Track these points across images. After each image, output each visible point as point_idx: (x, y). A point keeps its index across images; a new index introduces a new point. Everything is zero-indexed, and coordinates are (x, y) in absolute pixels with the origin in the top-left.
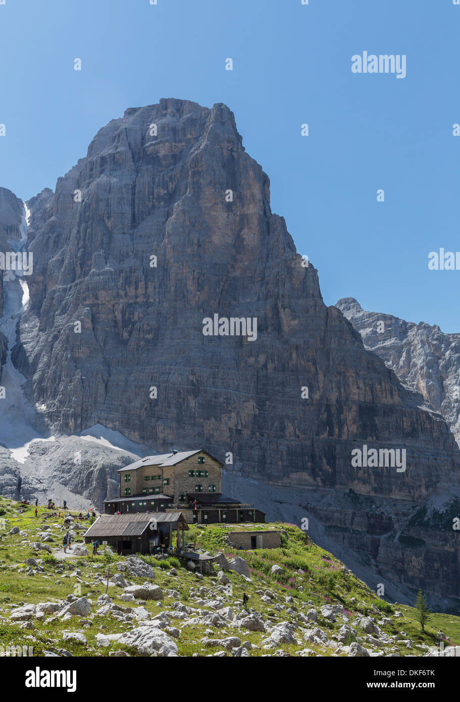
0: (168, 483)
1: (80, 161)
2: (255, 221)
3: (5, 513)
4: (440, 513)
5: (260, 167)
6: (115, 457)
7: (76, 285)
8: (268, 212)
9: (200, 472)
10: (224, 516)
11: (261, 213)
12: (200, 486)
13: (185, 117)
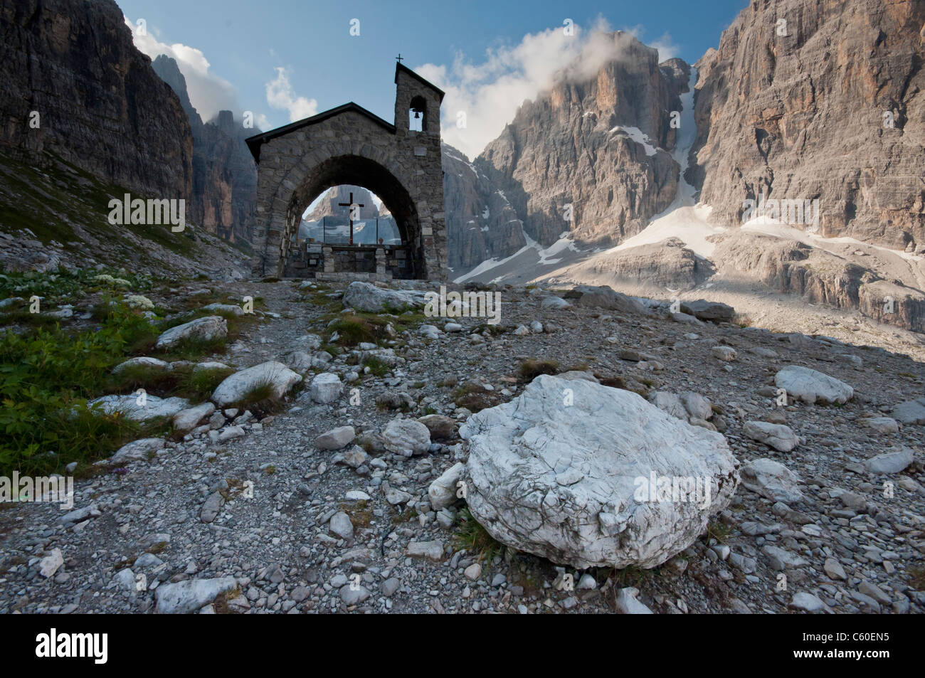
7: (740, 111)
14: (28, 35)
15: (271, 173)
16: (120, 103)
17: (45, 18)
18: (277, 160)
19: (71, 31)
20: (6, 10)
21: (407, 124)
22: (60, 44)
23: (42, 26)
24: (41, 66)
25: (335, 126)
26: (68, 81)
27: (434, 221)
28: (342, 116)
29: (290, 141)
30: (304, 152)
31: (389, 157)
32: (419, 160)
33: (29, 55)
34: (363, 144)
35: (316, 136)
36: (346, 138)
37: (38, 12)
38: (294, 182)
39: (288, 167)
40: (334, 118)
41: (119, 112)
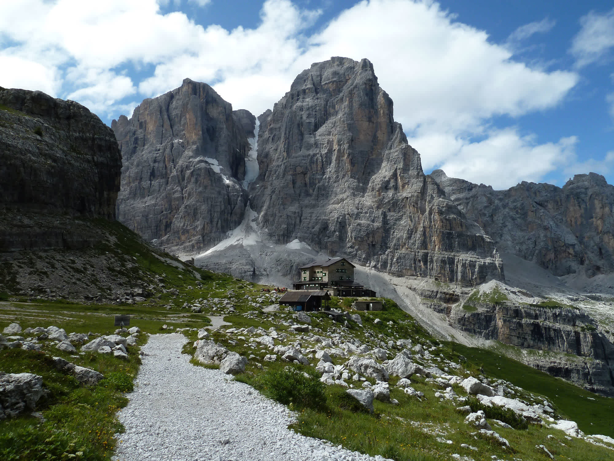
0: (325, 275)
1: (286, 94)
2: (384, 126)
3: (243, 288)
4: (487, 293)
5: (387, 95)
6: (305, 258)
7: (284, 163)
8: (392, 121)
9: (342, 270)
10: (354, 293)
11: (388, 121)
12: (342, 277)
13: (345, 67)
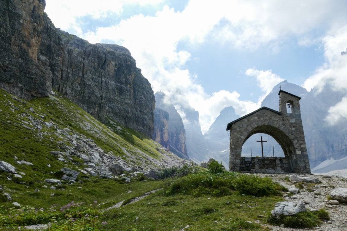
14: (102, 71)
15: (236, 134)
16: (130, 92)
17: (107, 63)
18: (238, 129)
19: (115, 66)
20: (95, 63)
21: (286, 111)
22: (112, 72)
23: (106, 67)
24: (106, 82)
25: (257, 115)
26: (114, 86)
27: (301, 148)
28: (260, 111)
29: (242, 122)
30: (247, 125)
31: (279, 124)
32: (292, 124)
33: (102, 79)
34: (269, 120)
35: (251, 119)
36: (262, 119)
37: (105, 61)
38: (244, 136)
39: (242, 131)
40: (257, 112)
41: (130, 95)
